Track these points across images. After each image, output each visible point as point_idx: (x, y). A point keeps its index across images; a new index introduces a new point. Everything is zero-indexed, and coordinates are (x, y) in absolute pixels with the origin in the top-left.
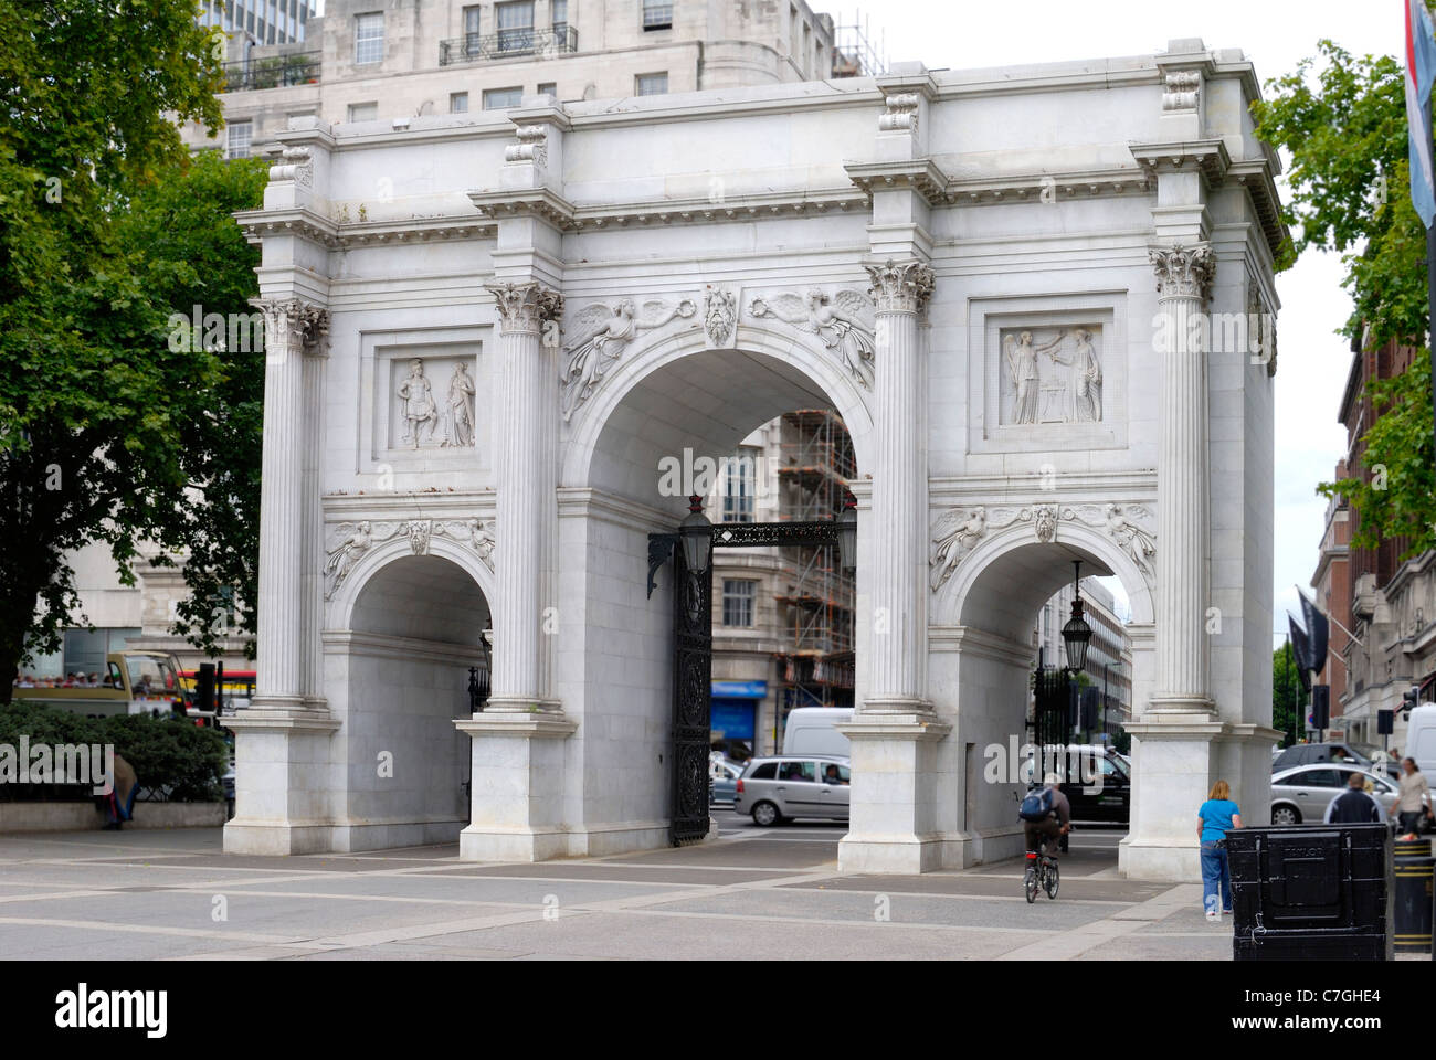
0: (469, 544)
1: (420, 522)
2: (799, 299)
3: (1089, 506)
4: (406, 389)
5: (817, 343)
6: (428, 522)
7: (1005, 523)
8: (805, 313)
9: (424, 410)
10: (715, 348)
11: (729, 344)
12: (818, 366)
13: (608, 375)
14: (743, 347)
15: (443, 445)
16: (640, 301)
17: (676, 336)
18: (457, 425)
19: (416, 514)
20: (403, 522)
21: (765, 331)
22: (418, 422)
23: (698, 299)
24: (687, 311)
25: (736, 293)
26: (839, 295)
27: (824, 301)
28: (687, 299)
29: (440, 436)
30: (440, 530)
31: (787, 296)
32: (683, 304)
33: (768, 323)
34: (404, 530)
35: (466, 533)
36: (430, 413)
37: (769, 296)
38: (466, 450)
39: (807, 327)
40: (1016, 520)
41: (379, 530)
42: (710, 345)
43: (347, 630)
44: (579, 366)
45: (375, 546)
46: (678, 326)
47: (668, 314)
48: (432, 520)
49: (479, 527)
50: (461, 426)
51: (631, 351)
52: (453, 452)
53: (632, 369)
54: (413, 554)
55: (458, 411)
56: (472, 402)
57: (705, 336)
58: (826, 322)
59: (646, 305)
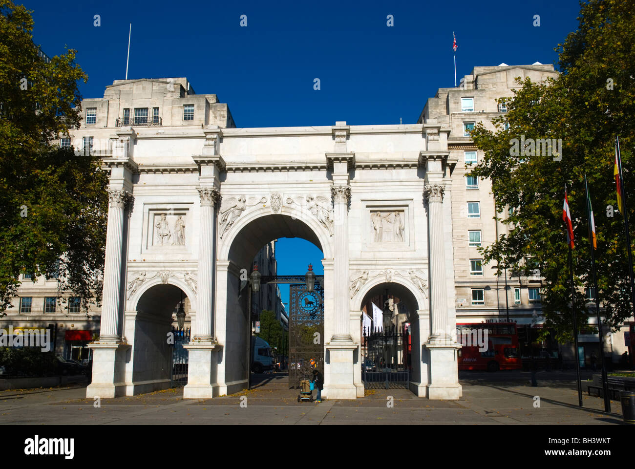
0: (183, 280)
1: (165, 272)
3: (403, 270)
4: (159, 225)
6: (168, 272)
7: (375, 275)
9: (166, 232)
11: (279, 213)
12: (310, 220)
13: (236, 222)
14: (283, 214)
15: (173, 244)
17: (261, 209)
18: (178, 238)
19: (163, 269)
20: (158, 272)
21: (292, 208)
22: (163, 236)
23: (269, 198)
24: (264, 200)
25: (282, 195)
26: (318, 198)
27: (312, 199)
28: (264, 196)
29: (171, 240)
30: (172, 275)
31: (299, 197)
32: (263, 198)
33: (293, 206)
34: (158, 275)
35: (182, 276)
36: (168, 233)
37: (292, 197)
38: (182, 247)
39: (306, 207)
40: (379, 275)
41: (149, 275)
42: (273, 213)
43: (135, 311)
44: (226, 218)
45: (147, 280)
46: (261, 205)
47: (258, 201)
48: (170, 271)
49: (187, 274)
50: (180, 238)
51: (244, 213)
52: (177, 247)
53: (244, 220)
54: (162, 283)
55: (179, 233)
56: (184, 230)
57: (271, 210)
58: (313, 206)
59: (250, 198)
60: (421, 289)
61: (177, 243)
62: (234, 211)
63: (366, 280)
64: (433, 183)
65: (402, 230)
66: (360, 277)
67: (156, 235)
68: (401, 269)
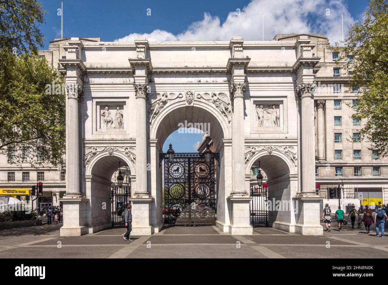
0: (124, 153)
1: (111, 147)
2: (209, 94)
3: (280, 146)
4: (104, 113)
6: (113, 147)
7: (260, 150)
8: (211, 98)
9: (109, 119)
10: (189, 105)
11: (192, 105)
12: (214, 111)
14: (195, 105)
15: (115, 128)
17: (178, 102)
18: (119, 123)
19: (109, 145)
20: (106, 147)
21: (201, 102)
22: (108, 122)
23: (184, 94)
24: (180, 96)
25: (193, 93)
26: (219, 94)
27: (215, 95)
28: (181, 93)
29: (113, 125)
30: (116, 149)
31: (206, 94)
32: (180, 94)
33: (202, 100)
34: (106, 149)
35: (123, 150)
36: (111, 120)
37: (202, 93)
39: (211, 101)
40: (263, 150)
41: (99, 149)
42: (187, 105)
43: (90, 175)
44: (153, 108)
45: (98, 153)
46: (178, 100)
47: (176, 97)
48: (114, 147)
49: (127, 149)
50: (120, 123)
51: (167, 105)
53: (167, 110)
54: (109, 155)
55: (119, 119)
56: (122, 117)
57: (186, 102)
58: (217, 100)
59: (170, 94)
60: (292, 160)
61: (118, 127)
62: (159, 103)
63: (254, 153)
64: (307, 83)
65: (278, 118)
66: (250, 150)
67: (102, 121)
68: (278, 146)
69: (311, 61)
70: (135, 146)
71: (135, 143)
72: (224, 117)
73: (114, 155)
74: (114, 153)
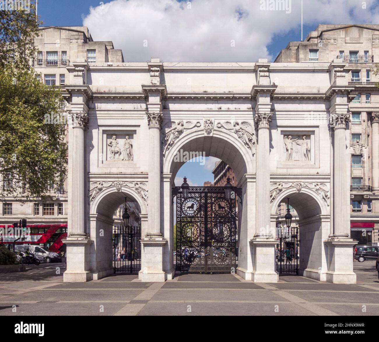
0: (134, 189)
1: (119, 182)
2: (230, 123)
4: (111, 143)
5: (236, 136)
6: (121, 182)
7: (288, 187)
8: (232, 127)
9: (117, 149)
10: (207, 135)
11: (211, 135)
12: (236, 142)
13: (175, 142)
14: (214, 136)
15: (123, 160)
16: (185, 121)
17: (196, 132)
19: (117, 180)
20: (113, 182)
21: (221, 132)
22: (115, 153)
23: (202, 122)
24: (198, 125)
25: (213, 121)
26: (242, 123)
27: (238, 124)
28: (199, 121)
29: (121, 157)
30: (125, 184)
31: (227, 122)
32: (198, 123)
33: (222, 129)
34: (113, 184)
35: (133, 185)
36: (119, 150)
37: (222, 122)
38: (131, 162)
39: (233, 131)
40: (291, 186)
41: (105, 184)
42: (206, 135)
43: (95, 213)
44: (168, 139)
45: (104, 189)
46: (196, 129)
47: (193, 125)
48: (123, 181)
49: (137, 184)
50: (129, 155)
51: (183, 135)
53: (183, 140)
54: (117, 191)
55: (128, 150)
56: (132, 148)
57: (204, 132)
58: (239, 130)
59: (187, 122)
60: (324, 198)
61: (127, 158)
62: (174, 132)
63: (280, 190)
64: (340, 113)
65: (308, 151)
66: (276, 187)
67: (109, 152)
68: (308, 182)
69: (345, 89)
70: (147, 181)
71: (147, 178)
72: (248, 149)
73: (122, 191)
74: (123, 188)
